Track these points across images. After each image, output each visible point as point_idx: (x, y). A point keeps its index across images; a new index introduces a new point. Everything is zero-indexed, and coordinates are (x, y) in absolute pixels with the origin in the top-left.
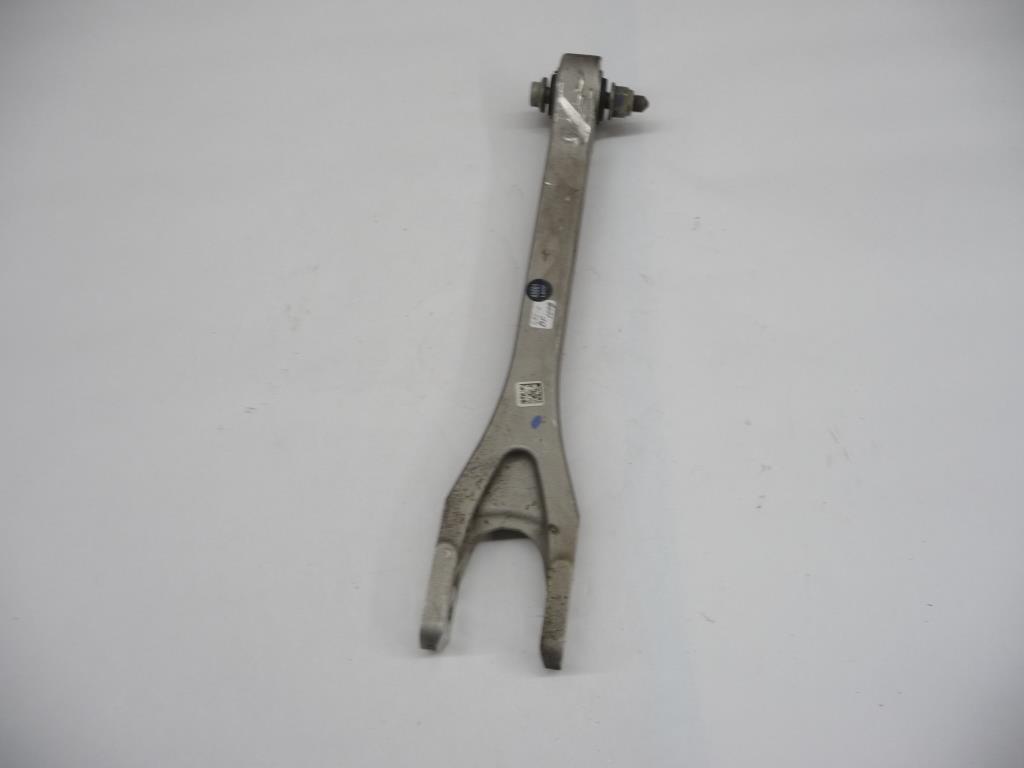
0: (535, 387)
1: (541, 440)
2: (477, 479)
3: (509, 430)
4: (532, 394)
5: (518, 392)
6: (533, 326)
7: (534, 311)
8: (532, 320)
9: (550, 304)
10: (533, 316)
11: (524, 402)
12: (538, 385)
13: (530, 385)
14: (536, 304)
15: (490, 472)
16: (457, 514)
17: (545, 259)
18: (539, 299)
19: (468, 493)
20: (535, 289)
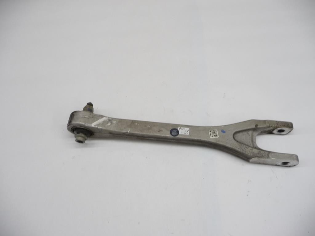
0: (211, 132)
1: (229, 130)
2: (245, 148)
3: (227, 140)
4: (214, 133)
5: (214, 137)
6: (188, 134)
7: (183, 134)
8: (186, 134)
9: (180, 129)
10: (185, 134)
11: (217, 136)
12: (210, 131)
13: (211, 134)
14: (180, 133)
15: (242, 145)
16: (258, 154)
17: (162, 131)
18: (178, 132)
19: (251, 151)
20: (174, 134)
